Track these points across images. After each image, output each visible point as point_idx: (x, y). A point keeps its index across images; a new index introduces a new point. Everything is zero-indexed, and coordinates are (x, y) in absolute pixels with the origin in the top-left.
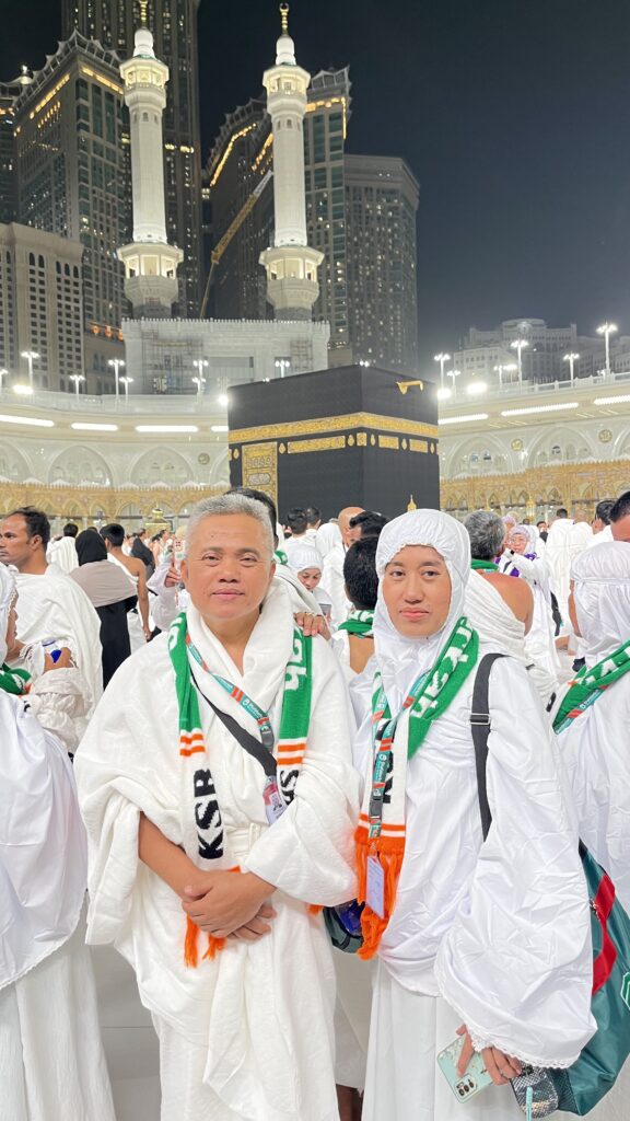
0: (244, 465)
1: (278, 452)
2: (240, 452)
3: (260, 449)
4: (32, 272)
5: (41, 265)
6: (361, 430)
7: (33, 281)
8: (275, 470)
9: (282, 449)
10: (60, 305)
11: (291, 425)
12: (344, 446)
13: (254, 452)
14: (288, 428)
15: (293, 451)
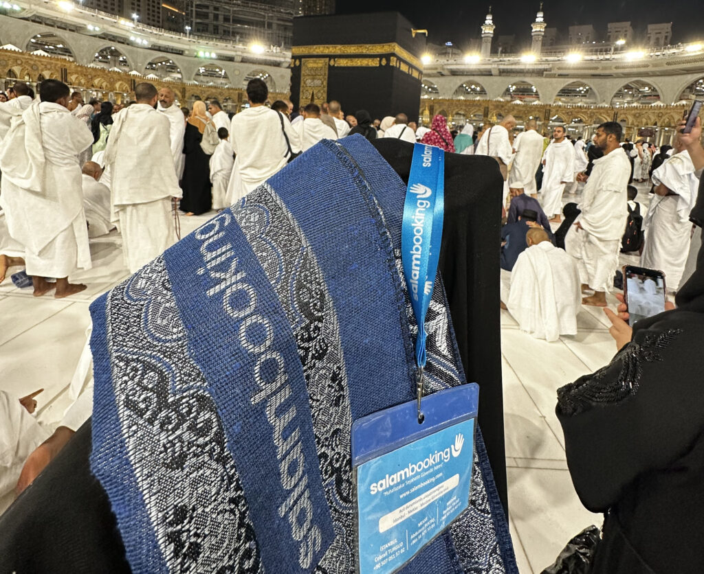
0: (303, 72)
1: (329, 65)
2: (300, 61)
3: (315, 62)
6: (393, 55)
8: (326, 77)
9: (332, 63)
11: (339, 46)
12: (378, 65)
13: (311, 64)
14: (337, 48)
15: (339, 65)
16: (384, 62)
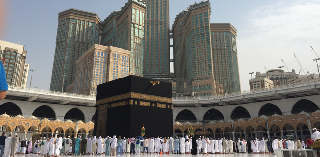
1: (108, 108)
2: (99, 108)
3: (103, 107)
4: (115, 59)
5: (118, 57)
6: (131, 98)
7: (115, 62)
8: (107, 114)
10: (122, 68)
11: (112, 97)
12: (125, 105)
15: (112, 107)
16: (128, 103)
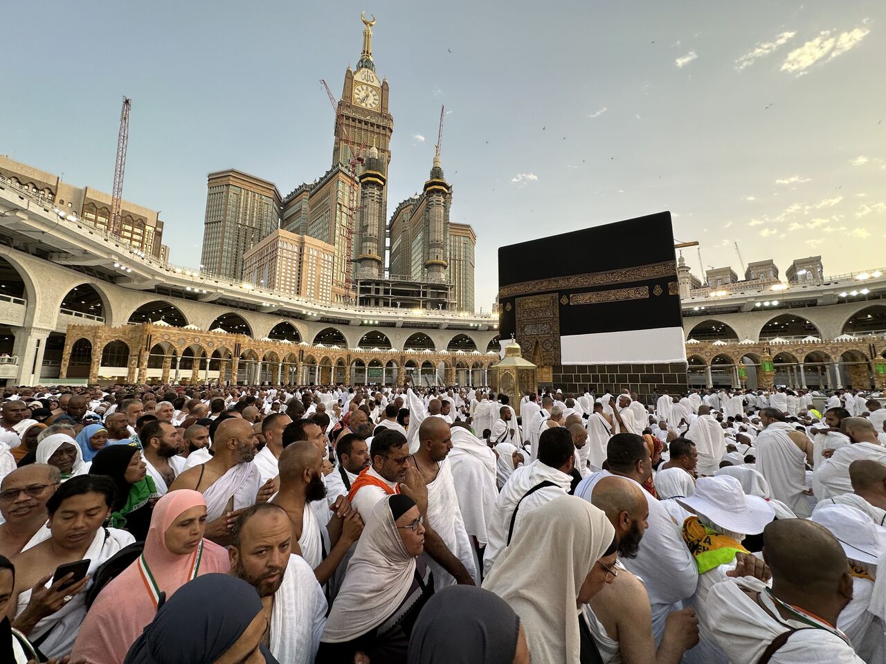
0: (518, 316)
1: (560, 303)
2: (513, 304)
3: (537, 301)
4: (311, 257)
8: (557, 320)
9: (564, 301)
11: (575, 277)
12: (648, 296)
13: (530, 303)
14: (571, 281)
15: (576, 303)
16: (658, 291)
